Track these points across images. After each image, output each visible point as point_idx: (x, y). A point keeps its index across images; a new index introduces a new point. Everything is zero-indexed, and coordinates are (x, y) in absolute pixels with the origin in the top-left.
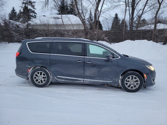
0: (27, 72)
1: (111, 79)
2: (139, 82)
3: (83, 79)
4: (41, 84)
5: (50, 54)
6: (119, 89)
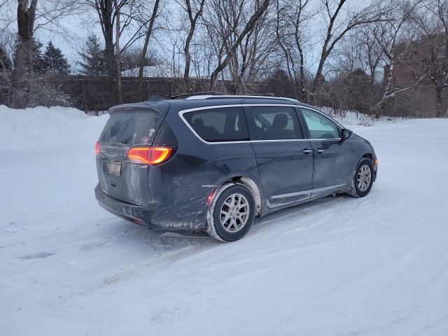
0: (205, 204)
1: (344, 179)
2: (370, 176)
3: (311, 191)
4: (237, 229)
5: (249, 140)
6: (341, 198)
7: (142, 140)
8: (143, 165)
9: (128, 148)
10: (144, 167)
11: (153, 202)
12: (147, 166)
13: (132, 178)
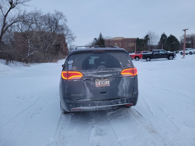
7: (127, 65)
8: (131, 76)
9: (121, 70)
10: (132, 77)
11: (135, 93)
12: (133, 77)
13: (124, 84)
